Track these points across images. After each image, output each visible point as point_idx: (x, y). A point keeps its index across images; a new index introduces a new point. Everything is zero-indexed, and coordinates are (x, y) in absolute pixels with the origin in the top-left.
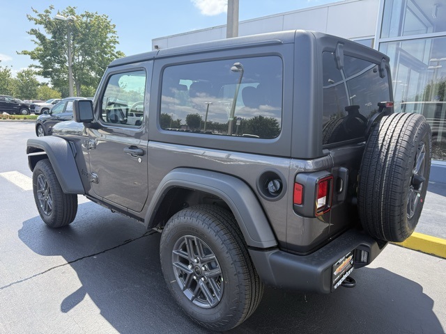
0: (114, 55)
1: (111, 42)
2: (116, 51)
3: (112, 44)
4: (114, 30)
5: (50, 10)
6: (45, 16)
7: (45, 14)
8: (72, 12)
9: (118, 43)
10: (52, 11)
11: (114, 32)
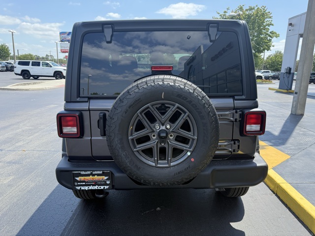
0: (267, 34)
1: (267, 25)
2: (270, 31)
3: (267, 27)
4: (271, 15)
5: (227, 11)
6: (224, 15)
7: (224, 14)
8: (241, 9)
9: (272, 25)
10: (228, 11)
11: (270, 17)
